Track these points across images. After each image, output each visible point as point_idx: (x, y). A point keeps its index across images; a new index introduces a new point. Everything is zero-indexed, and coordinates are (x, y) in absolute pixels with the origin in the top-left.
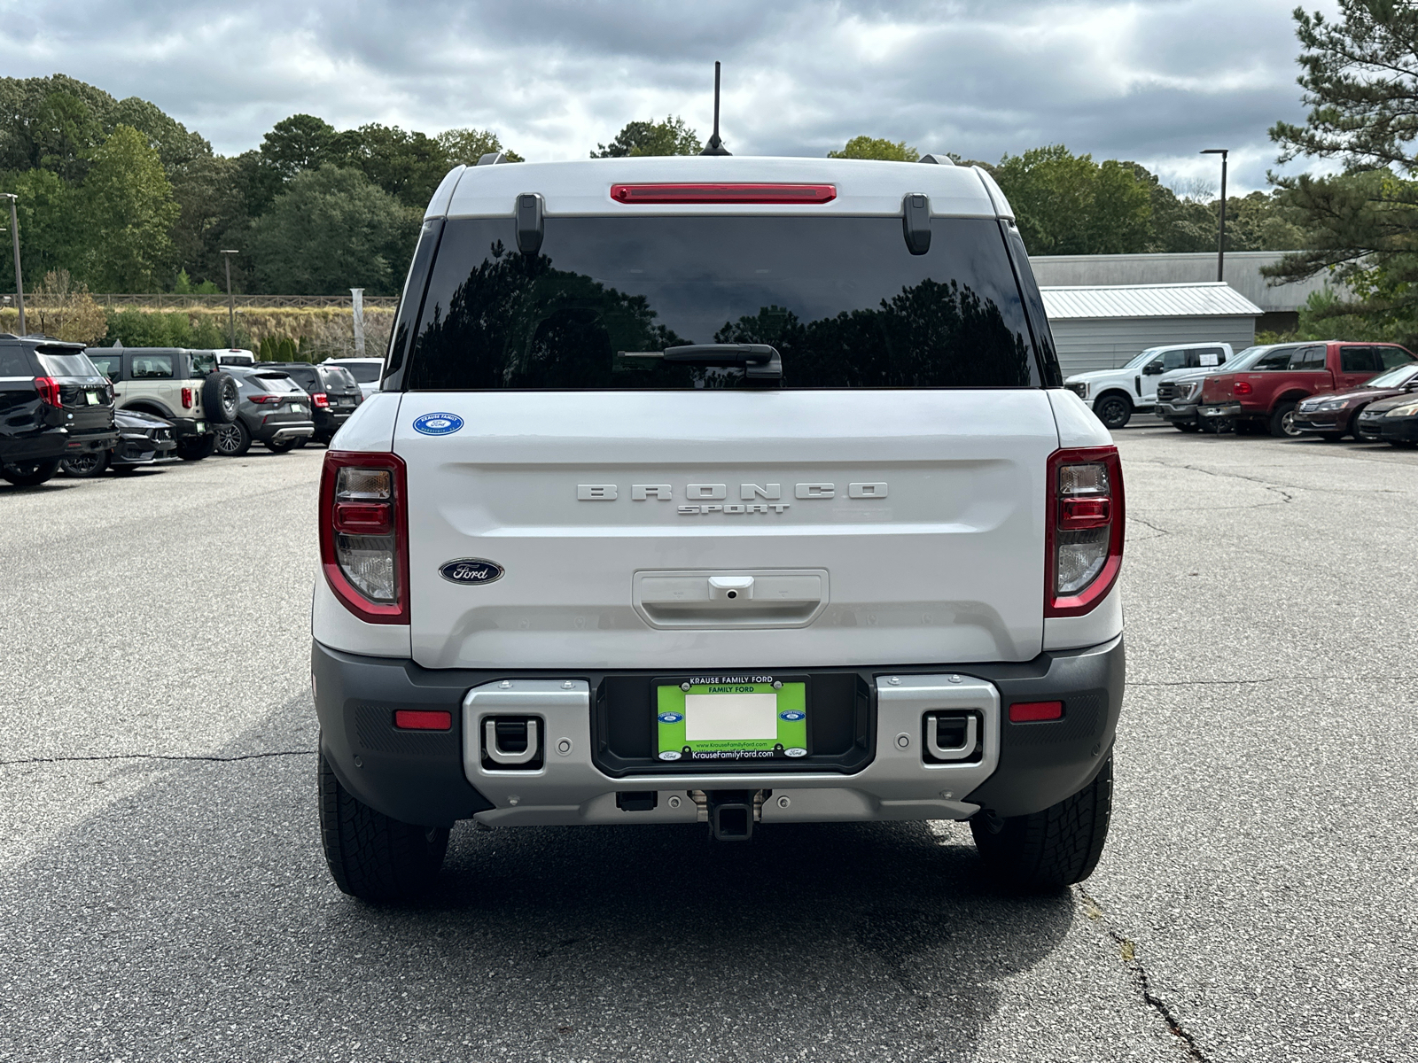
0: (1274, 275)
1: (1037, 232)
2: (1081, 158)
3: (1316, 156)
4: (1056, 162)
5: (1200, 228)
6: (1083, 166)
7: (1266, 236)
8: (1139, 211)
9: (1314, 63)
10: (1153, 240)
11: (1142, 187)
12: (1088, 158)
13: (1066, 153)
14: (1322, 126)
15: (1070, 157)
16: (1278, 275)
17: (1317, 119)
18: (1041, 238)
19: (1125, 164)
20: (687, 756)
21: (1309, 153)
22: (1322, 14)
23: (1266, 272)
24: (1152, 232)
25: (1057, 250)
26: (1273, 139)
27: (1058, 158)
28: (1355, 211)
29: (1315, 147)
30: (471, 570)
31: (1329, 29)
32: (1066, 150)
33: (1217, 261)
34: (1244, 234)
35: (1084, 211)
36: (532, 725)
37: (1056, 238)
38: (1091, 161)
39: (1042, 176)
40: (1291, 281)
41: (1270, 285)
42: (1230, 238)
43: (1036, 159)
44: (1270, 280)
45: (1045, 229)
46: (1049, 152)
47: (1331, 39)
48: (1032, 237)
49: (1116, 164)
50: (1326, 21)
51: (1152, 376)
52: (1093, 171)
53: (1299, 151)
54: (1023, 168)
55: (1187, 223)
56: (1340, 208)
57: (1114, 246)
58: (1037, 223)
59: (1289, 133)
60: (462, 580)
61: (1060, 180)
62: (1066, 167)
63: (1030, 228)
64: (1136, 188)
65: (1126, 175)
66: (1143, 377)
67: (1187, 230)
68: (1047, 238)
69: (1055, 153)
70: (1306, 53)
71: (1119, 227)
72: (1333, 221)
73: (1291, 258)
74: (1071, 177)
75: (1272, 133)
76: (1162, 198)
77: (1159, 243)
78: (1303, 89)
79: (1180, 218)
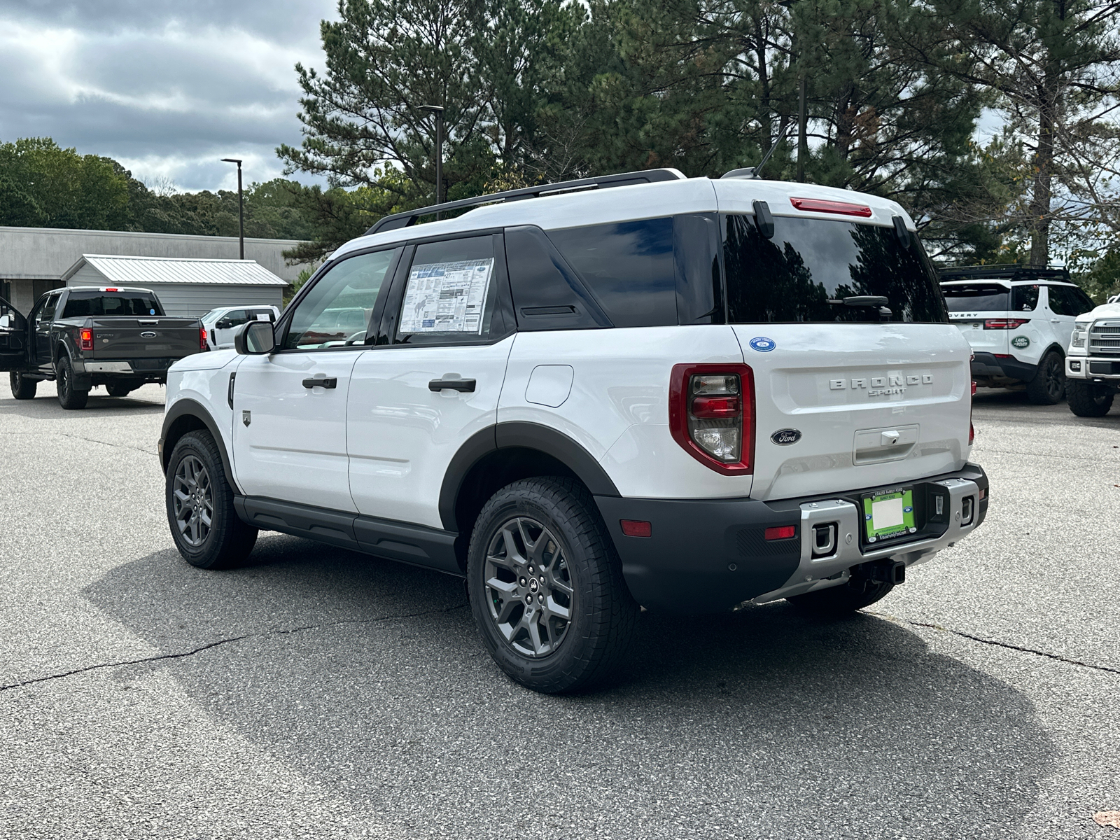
0: (292, 257)
1: (33, 207)
2: (67, 150)
3: (309, 172)
4: (45, 151)
5: (169, 215)
6: (69, 157)
7: (218, 225)
8: (118, 198)
9: (310, 106)
10: (132, 222)
11: (120, 179)
12: (73, 151)
13: (54, 145)
14: (312, 151)
15: (57, 148)
16: (295, 258)
17: (309, 145)
18: (38, 214)
19: (103, 158)
20: (879, 541)
21: (305, 170)
22: (315, 70)
23: (286, 255)
24: (131, 215)
25: (52, 224)
26: (279, 156)
27: (47, 148)
28: (347, 214)
29: (308, 166)
30: (788, 436)
31: (321, 82)
32: (54, 142)
33: (239, 244)
34: (202, 222)
35: (72, 194)
36: (831, 527)
37: (50, 214)
38: (76, 153)
39: (34, 161)
40: (302, 262)
41: (288, 265)
42: (193, 225)
43: (28, 146)
44: (288, 261)
45: (41, 206)
46: (39, 142)
47: (323, 90)
48: (30, 212)
49: (97, 159)
50: (318, 75)
51: (223, 330)
52: (78, 162)
53: (297, 167)
54: (17, 153)
55: (158, 211)
56: (338, 212)
57: (100, 224)
58: (33, 200)
59: (291, 153)
60: (784, 443)
61: (51, 166)
62: (55, 156)
63: (27, 204)
64: (115, 180)
65: (106, 168)
66: (216, 330)
67: (158, 216)
68: (42, 213)
69: (44, 144)
70: (306, 97)
71: (103, 209)
72: (333, 221)
73: (306, 246)
74: (59, 165)
75: (278, 151)
76: (137, 191)
77: (137, 225)
78: (302, 122)
79: (152, 206)
